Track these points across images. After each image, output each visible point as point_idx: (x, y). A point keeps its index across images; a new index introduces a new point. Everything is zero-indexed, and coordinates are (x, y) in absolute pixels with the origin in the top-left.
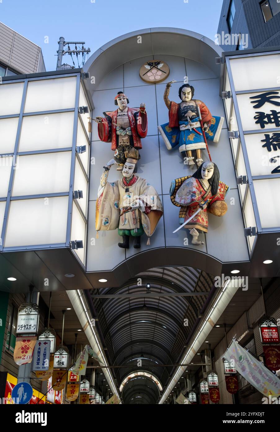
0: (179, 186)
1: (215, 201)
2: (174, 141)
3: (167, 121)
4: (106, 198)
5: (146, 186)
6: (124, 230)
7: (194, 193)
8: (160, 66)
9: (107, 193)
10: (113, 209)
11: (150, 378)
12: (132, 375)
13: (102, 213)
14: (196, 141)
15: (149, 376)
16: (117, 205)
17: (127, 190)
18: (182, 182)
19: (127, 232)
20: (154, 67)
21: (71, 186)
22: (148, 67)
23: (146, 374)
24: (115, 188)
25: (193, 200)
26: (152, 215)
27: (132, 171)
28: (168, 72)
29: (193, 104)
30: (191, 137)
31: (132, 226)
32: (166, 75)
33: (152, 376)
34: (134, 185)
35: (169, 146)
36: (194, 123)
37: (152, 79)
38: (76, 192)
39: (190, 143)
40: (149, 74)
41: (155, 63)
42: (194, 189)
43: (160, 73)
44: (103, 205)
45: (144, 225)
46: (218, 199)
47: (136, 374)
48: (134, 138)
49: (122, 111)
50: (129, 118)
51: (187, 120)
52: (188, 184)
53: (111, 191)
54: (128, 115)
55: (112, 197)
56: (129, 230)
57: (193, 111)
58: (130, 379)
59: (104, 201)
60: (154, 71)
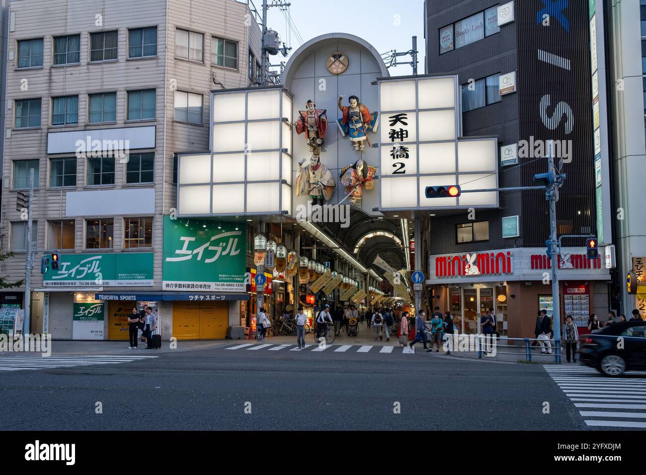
0: (344, 173)
1: (366, 181)
2: (346, 131)
3: (342, 117)
4: (301, 178)
5: (325, 171)
6: (313, 196)
7: (351, 180)
8: (342, 59)
9: (302, 176)
10: (306, 184)
11: (392, 238)
12: (370, 235)
13: (299, 187)
14: (359, 136)
15: (391, 236)
16: (308, 181)
17: (314, 173)
18: (346, 170)
19: (314, 197)
20: (337, 59)
21: (281, 176)
22: (333, 59)
23: (387, 235)
24: (307, 171)
25: (350, 185)
26: (328, 189)
27: (316, 162)
28: (347, 66)
29: (357, 110)
30: (356, 133)
31: (317, 194)
32: (345, 67)
33: (395, 237)
34: (318, 170)
35: (344, 135)
36: (357, 125)
37: (335, 71)
38: (283, 180)
39: (355, 137)
40: (333, 66)
41: (338, 55)
42: (351, 178)
43: (341, 66)
44: (300, 183)
45: (324, 195)
46: (368, 180)
47: (375, 234)
48: (319, 133)
49: (311, 113)
50: (316, 120)
51: (353, 122)
52: (348, 173)
53: (304, 174)
54: (315, 117)
55: (305, 177)
56: (316, 196)
57: (357, 116)
58: (367, 239)
59: (300, 180)
60: (337, 63)
